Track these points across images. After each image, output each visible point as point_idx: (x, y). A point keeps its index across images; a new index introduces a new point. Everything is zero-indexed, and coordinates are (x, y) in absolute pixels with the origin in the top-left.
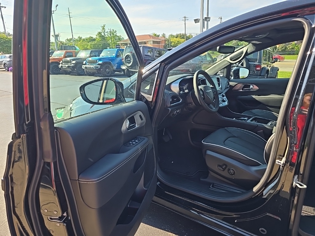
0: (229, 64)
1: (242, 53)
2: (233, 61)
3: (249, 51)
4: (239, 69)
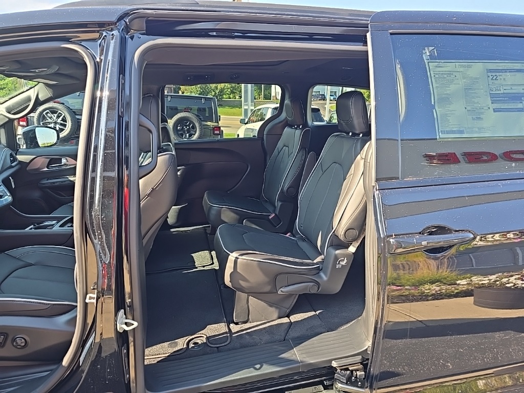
0: (7, 119)
1: (29, 99)
2: (13, 114)
3: (42, 97)
4: (35, 130)
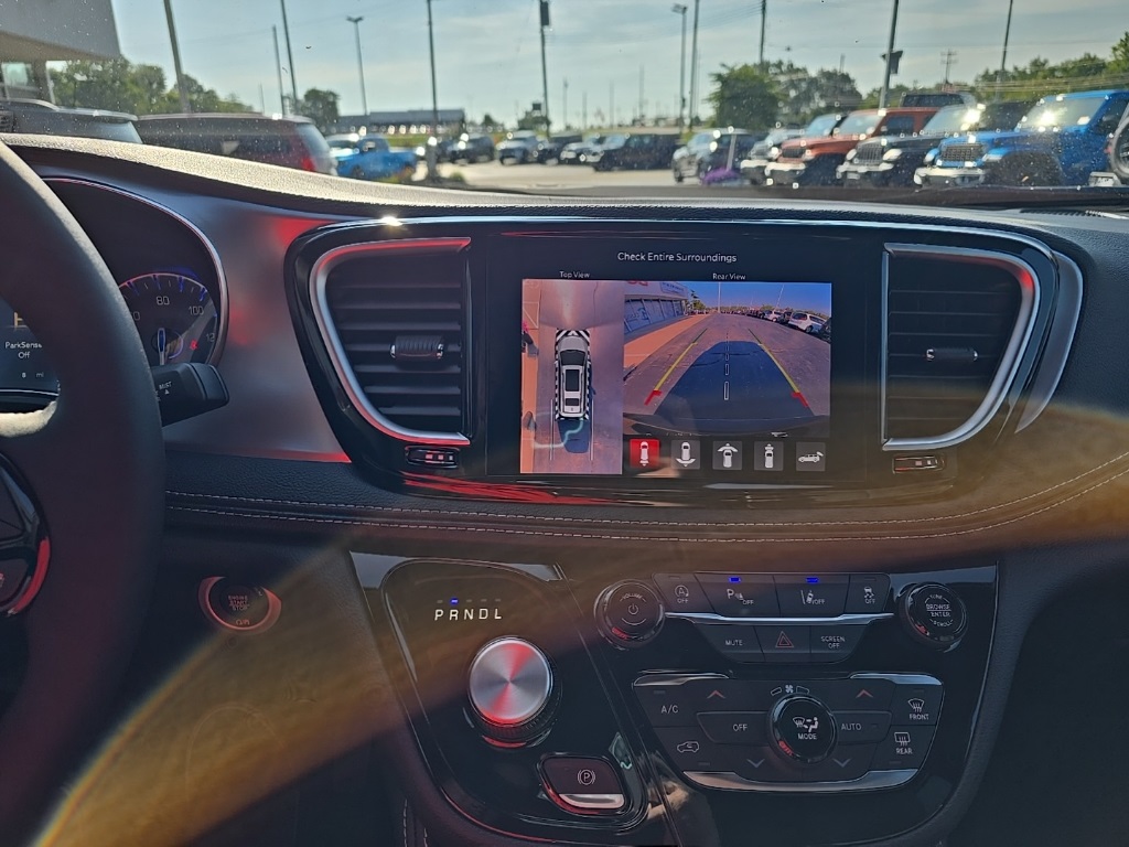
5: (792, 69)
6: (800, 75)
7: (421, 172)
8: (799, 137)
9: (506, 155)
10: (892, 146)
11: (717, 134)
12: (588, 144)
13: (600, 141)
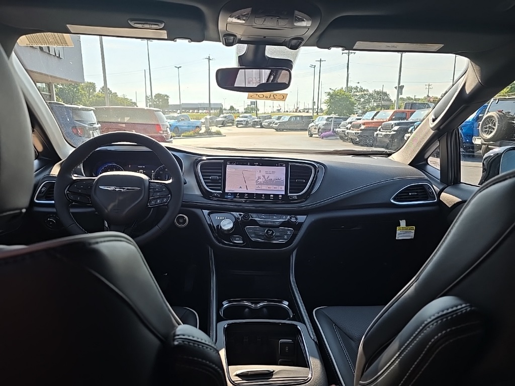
5: (362, 90)
6: (365, 93)
7: (203, 130)
8: (360, 119)
9: (239, 123)
10: (396, 125)
11: (326, 117)
12: (274, 119)
13: (279, 118)
